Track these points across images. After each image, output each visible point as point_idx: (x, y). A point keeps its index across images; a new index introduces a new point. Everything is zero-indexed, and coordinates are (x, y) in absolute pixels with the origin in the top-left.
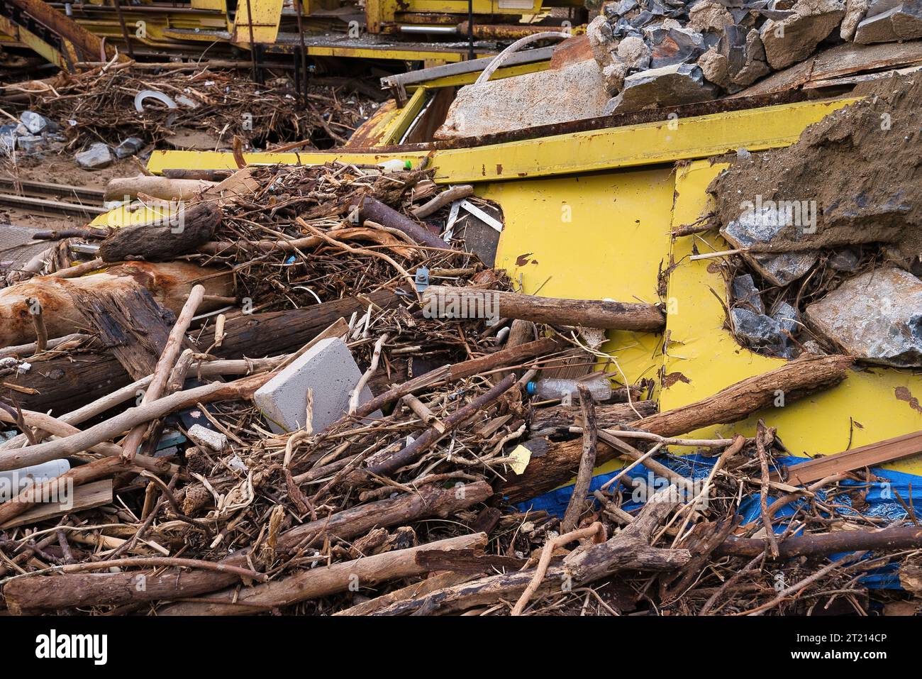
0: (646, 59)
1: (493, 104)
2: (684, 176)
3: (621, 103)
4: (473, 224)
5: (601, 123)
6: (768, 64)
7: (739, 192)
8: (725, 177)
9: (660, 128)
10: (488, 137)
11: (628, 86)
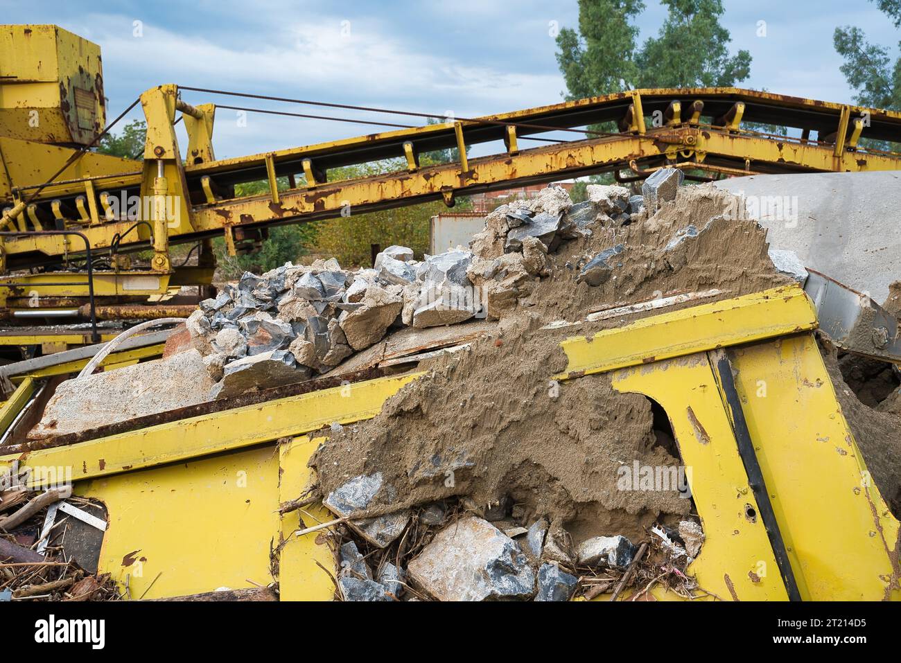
0: (243, 347)
1: (94, 397)
2: (287, 453)
3: (223, 388)
4: (73, 527)
5: (205, 409)
6: (350, 347)
7: (335, 463)
8: (322, 451)
9: (261, 409)
10: (90, 431)
11: (228, 373)
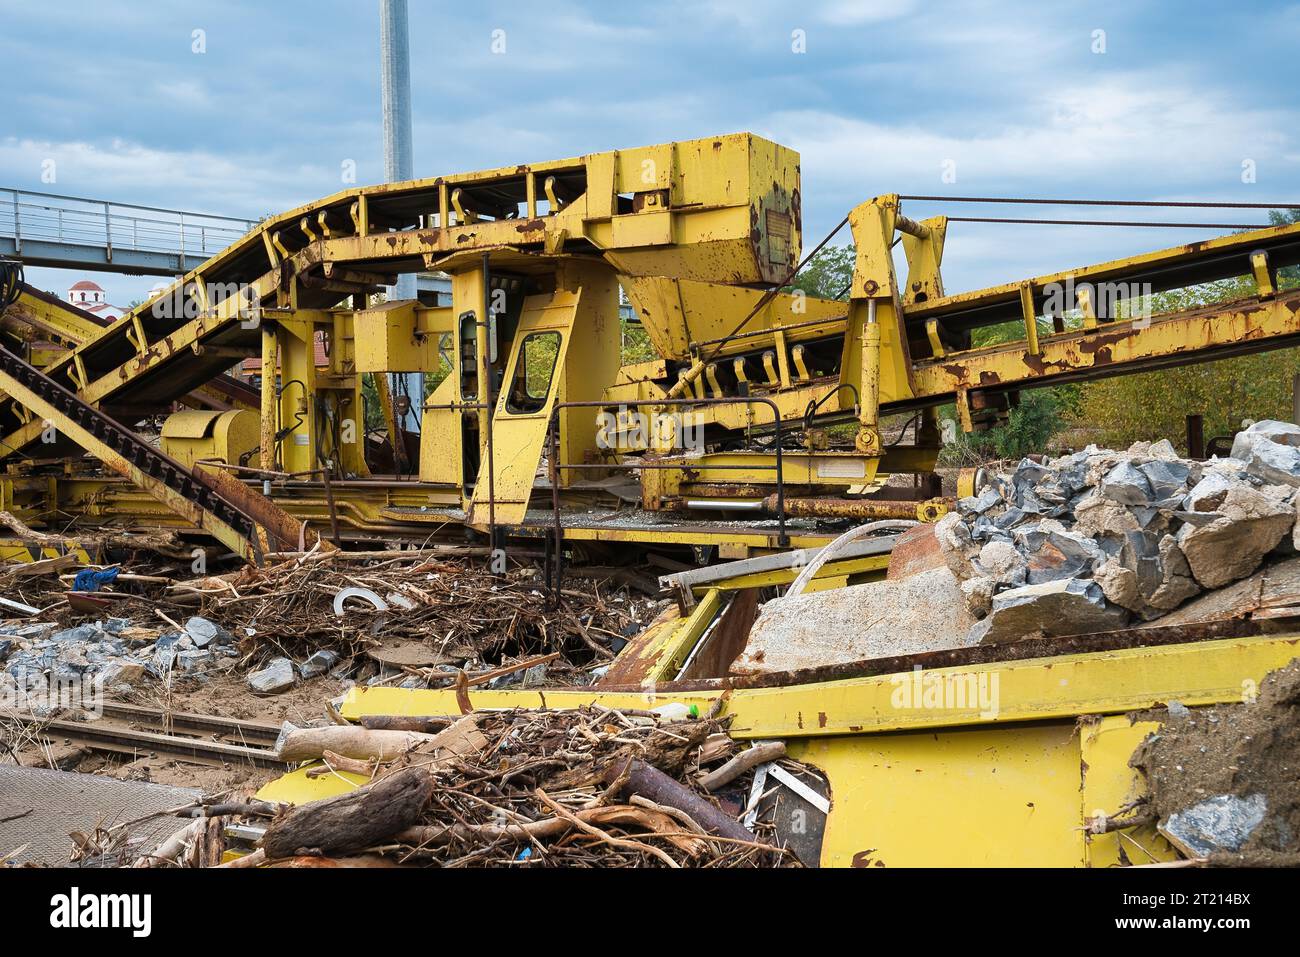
0: (1021, 571)
1: (811, 626)
2: (1093, 739)
3: (990, 630)
4: (786, 801)
5: (964, 657)
6: (1196, 581)
7: (1179, 768)
8: (1155, 744)
9: (1049, 667)
10: (805, 672)
11: (998, 608)
